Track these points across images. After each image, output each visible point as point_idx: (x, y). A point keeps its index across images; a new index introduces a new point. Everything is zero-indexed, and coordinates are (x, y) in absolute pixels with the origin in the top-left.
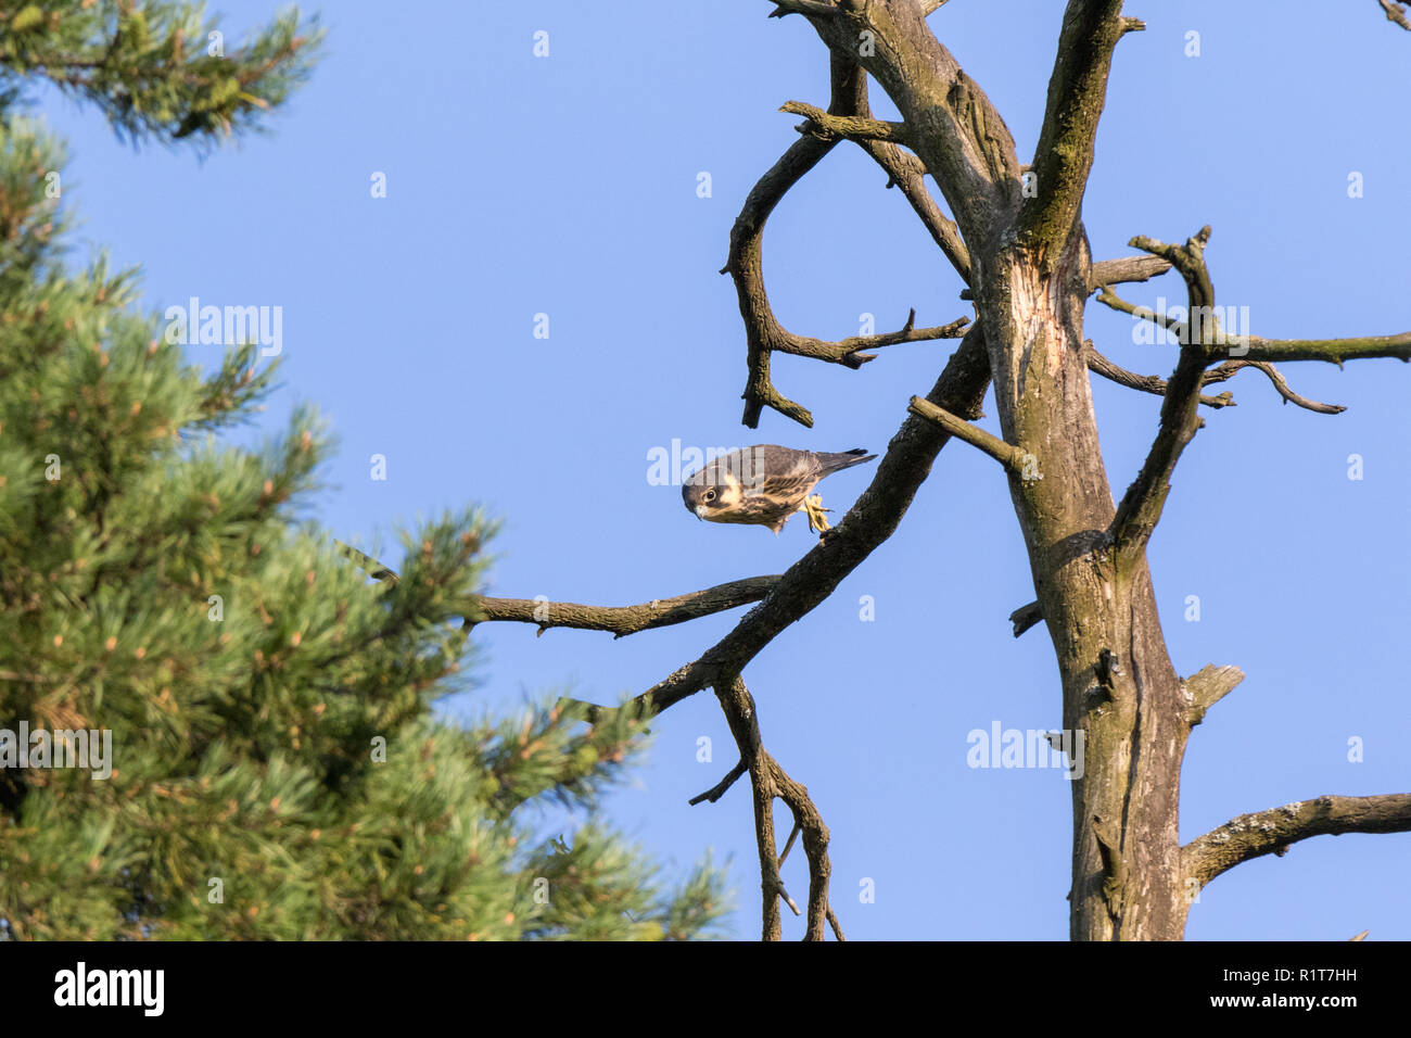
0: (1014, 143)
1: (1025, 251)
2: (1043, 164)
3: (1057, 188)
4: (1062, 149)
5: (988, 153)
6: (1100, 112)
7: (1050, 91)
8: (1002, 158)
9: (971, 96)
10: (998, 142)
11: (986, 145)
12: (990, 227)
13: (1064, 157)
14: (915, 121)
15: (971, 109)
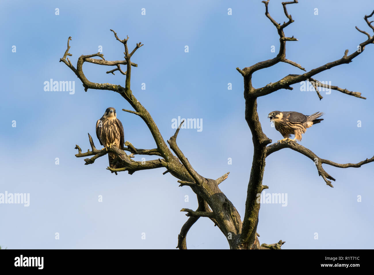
0: (240, 216)
1: (242, 245)
2: (245, 223)
3: (250, 229)
4: (250, 219)
5: (234, 219)
6: (259, 209)
7: (246, 205)
8: (237, 221)
9: (229, 205)
10: (236, 216)
11: (233, 217)
12: (234, 239)
13: (250, 221)
14: (215, 212)
15: (229, 208)
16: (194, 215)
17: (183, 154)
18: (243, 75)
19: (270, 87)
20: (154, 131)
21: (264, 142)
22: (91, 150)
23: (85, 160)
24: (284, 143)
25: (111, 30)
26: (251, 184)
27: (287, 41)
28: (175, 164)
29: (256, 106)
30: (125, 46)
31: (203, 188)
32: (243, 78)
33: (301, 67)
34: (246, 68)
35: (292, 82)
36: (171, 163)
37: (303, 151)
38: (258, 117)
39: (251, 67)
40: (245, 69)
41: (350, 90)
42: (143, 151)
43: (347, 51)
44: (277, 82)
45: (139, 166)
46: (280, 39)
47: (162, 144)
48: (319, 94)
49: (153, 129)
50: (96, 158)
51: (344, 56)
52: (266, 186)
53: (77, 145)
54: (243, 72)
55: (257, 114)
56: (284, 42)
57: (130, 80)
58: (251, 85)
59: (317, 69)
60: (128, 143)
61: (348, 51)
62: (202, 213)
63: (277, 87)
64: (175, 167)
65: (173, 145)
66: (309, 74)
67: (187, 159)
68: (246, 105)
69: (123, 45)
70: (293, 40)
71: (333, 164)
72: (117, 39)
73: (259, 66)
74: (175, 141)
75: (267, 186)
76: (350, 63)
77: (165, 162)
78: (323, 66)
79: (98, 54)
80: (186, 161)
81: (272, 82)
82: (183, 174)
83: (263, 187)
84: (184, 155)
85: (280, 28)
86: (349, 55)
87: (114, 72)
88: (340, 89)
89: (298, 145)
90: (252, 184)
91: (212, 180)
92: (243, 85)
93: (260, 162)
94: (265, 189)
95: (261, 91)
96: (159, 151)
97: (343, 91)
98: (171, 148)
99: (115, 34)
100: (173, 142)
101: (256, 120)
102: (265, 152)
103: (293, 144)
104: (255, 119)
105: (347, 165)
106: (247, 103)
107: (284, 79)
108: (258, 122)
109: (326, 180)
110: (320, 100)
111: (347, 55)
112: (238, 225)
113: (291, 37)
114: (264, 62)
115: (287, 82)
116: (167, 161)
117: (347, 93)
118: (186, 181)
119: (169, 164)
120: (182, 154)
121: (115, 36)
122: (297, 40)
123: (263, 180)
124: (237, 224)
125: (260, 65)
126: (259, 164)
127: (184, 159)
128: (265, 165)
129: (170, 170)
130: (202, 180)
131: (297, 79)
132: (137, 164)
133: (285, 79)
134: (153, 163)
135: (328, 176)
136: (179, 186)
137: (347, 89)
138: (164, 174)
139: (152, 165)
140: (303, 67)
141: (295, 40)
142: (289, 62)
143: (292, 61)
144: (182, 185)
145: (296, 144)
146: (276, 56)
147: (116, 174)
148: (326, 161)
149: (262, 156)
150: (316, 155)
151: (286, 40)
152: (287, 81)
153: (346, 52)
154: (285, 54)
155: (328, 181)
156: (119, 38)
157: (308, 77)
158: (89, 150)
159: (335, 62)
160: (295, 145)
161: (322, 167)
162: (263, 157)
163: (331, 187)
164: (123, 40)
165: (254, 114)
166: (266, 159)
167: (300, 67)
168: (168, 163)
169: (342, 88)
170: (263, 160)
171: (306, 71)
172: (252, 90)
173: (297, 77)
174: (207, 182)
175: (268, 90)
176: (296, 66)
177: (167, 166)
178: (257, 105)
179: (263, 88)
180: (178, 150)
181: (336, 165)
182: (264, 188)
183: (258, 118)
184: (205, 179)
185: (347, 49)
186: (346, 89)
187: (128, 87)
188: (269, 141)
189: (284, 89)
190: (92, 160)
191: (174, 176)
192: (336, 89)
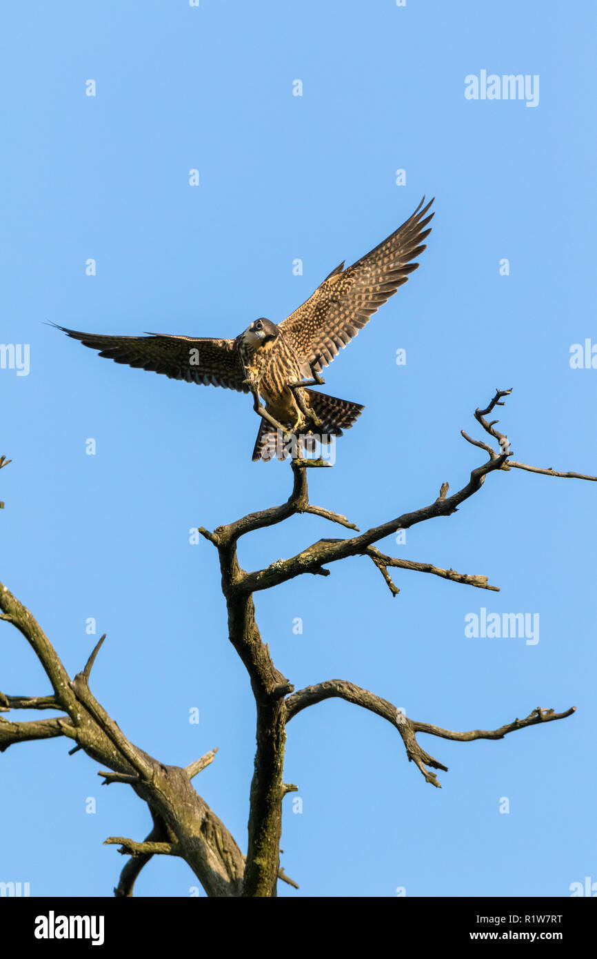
0: (240, 852)
2: (249, 870)
3: (259, 883)
4: (258, 861)
5: (226, 860)
6: (279, 838)
7: (249, 828)
8: (233, 862)
9: (214, 827)
10: (231, 853)
11: (224, 855)
13: (260, 865)
15: (214, 834)
16: (136, 851)
17: (106, 713)
18: (215, 543)
19: (277, 569)
20: (46, 655)
21: (276, 689)
24: (329, 686)
26: (257, 782)
27: (307, 469)
28: (92, 733)
29: (251, 610)
31: (154, 788)
32: (216, 549)
33: (347, 521)
34: (221, 528)
35: (326, 558)
36: (84, 730)
37: (372, 705)
38: (257, 634)
39: (233, 525)
40: (219, 530)
41: (460, 572)
42: (22, 702)
43: (445, 486)
44: (293, 559)
45: (18, 732)
46: (292, 463)
47: (64, 685)
48: (391, 582)
49: (43, 652)
51: (438, 499)
52: (292, 786)
54: (215, 536)
55: (255, 628)
56: (302, 469)
58: (237, 565)
59: (380, 527)
61: (448, 485)
62: (154, 845)
63: (294, 569)
64: (94, 738)
65: (82, 693)
67: (115, 722)
68: (228, 610)
70: (320, 466)
71: (441, 732)
73: (250, 521)
74: (86, 684)
75: (294, 784)
76: (453, 514)
77: (72, 728)
78: (393, 521)
80: (114, 728)
81: (280, 558)
82: (113, 754)
83: (284, 788)
84: (108, 715)
86: (450, 494)
88: (439, 571)
89: (361, 691)
90: (260, 782)
91: (175, 768)
92: (219, 565)
93: (272, 733)
94: (290, 791)
95: (258, 578)
96: (58, 702)
97: (445, 574)
98: (78, 699)
100: (82, 687)
101: (254, 642)
102: (282, 711)
103: (350, 688)
104: (252, 639)
105: (473, 735)
106: (229, 605)
107: (309, 551)
108: (260, 647)
109: (424, 771)
110: (394, 596)
111: (445, 495)
112: (235, 873)
114: (261, 512)
115: (316, 559)
116: (75, 724)
117: (454, 580)
118: (117, 773)
119: (82, 732)
120: (103, 714)
123: (283, 773)
124: (233, 869)
125: (253, 520)
126: (270, 739)
127: (109, 724)
128: (284, 739)
129: (82, 745)
130: (152, 770)
131: (337, 551)
132: (14, 729)
133: (311, 550)
134: (50, 726)
135: (430, 760)
136: (103, 784)
137: (454, 570)
138: (71, 753)
139: (47, 730)
140: (350, 523)
141: (326, 466)
142: (318, 512)
143: (326, 510)
144: (109, 780)
145: (354, 689)
146: (286, 501)
148: (424, 726)
149: (276, 720)
151: (304, 465)
152: (315, 556)
153: (444, 488)
154: (307, 496)
155: (429, 773)
157: (361, 547)
159: (420, 512)
160: (352, 691)
161: (414, 740)
162: (279, 722)
163: (437, 786)
165: (249, 630)
166: (286, 726)
167: (345, 522)
168: (79, 730)
169: (442, 569)
170: (278, 727)
171: (358, 531)
172: (239, 577)
173: (337, 547)
174: (163, 774)
175: (274, 577)
176: (336, 521)
177: (77, 736)
178: (253, 609)
179: (261, 571)
180: (93, 703)
181: (447, 734)
182: (288, 791)
183: (259, 638)
184: (159, 768)
185: (445, 483)
186: (451, 569)
188: (286, 690)
189: (309, 575)
191: (93, 758)
192: (428, 569)
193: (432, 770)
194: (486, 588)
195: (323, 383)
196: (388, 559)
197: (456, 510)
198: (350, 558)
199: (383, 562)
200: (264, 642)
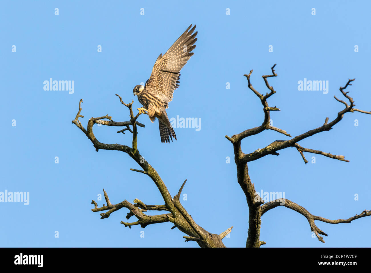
17: (187, 212)
18: (232, 142)
19: (257, 153)
20: (162, 188)
21: (257, 202)
22: (106, 205)
23: (101, 214)
25: (116, 95)
26: (249, 240)
28: (181, 220)
29: (247, 170)
30: (130, 110)
31: (207, 243)
32: (232, 144)
33: (286, 133)
34: (235, 136)
35: (278, 148)
36: (178, 219)
37: (296, 209)
38: (249, 179)
39: (239, 134)
40: (234, 137)
41: (333, 154)
42: (152, 207)
43: (327, 118)
44: (264, 148)
45: (150, 220)
46: (264, 109)
47: (169, 201)
48: (305, 158)
49: (161, 186)
50: (111, 213)
51: (324, 124)
52: (264, 242)
53: (93, 200)
54: (232, 139)
55: (248, 177)
56: (268, 111)
57: (136, 142)
58: (241, 151)
59: (300, 136)
60: (137, 200)
61: (328, 119)
63: (264, 153)
64: (182, 222)
65: (177, 204)
66: (293, 141)
67: (190, 216)
68: (237, 169)
69: (128, 108)
70: (276, 110)
71: (325, 220)
72: (122, 103)
73: (246, 133)
74: (179, 200)
75: (264, 241)
76: (330, 130)
77: (172, 218)
78: (306, 133)
79: (106, 117)
80: (190, 218)
81: (259, 148)
82: (190, 229)
83: (260, 243)
85: (264, 99)
86: (329, 122)
87: (124, 132)
88: (324, 154)
89: (292, 203)
91: (215, 235)
92: (234, 151)
93: (255, 220)
94: (263, 244)
95: (250, 156)
96: (167, 207)
97: (327, 155)
98: (175, 206)
99: (120, 99)
100: (177, 201)
101: (248, 183)
102: (260, 211)
103: (287, 202)
104: (247, 182)
105: (338, 221)
106: (238, 167)
107: (271, 145)
108: (250, 185)
109: (318, 236)
110: (306, 164)
111: (327, 122)
113: (274, 107)
114: (251, 129)
115: (274, 149)
116: (174, 216)
117: (331, 157)
118: (191, 237)
119: (176, 220)
120: (186, 212)
121: (121, 101)
122: (279, 110)
123: (260, 237)
125: (248, 133)
126: (255, 223)
127: (188, 217)
128: (260, 223)
129: (177, 225)
130: (206, 236)
132: (148, 219)
133: (272, 145)
134: (164, 217)
135: (321, 232)
136: (185, 241)
137: (331, 153)
138: (172, 228)
139: (162, 219)
140: (287, 134)
141: (278, 110)
142: (274, 129)
143: (278, 128)
144: (188, 240)
145: (289, 202)
146: (261, 125)
147: (130, 228)
148: (318, 217)
149: (257, 215)
150: (309, 212)
151: (269, 110)
152: (273, 148)
153: (327, 119)
155: (320, 237)
156: (124, 103)
157: (292, 144)
158: (104, 205)
159: (316, 129)
161: (314, 223)
162: (258, 216)
163: (323, 242)
164: (128, 104)
165: (246, 178)
166: (261, 218)
167: (285, 134)
168: (176, 219)
169: (326, 153)
170: (258, 218)
171: (291, 137)
172: (242, 156)
173: (282, 144)
174: (210, 237)
175: (256, 156)
176: (282, 133)
177: (175, 221)
178: (248, 169)
179: (251, 153)
180: (181, 208)
181: (328, 221)
183: (250, 181)
184: (209, 235)
186: (329, 153)
187: (135, 147)
188: (261, 203)
189: (271, 155)
190: (107, 214)
191: (181, 230)
192: (320, 153)
193: (321, 236)
194: (344, 161)
195: (277, 76)
196: (304, 149)
197: (332, 129)
198: (288, 148)
199: (301, 150)
200: (252, 183)
